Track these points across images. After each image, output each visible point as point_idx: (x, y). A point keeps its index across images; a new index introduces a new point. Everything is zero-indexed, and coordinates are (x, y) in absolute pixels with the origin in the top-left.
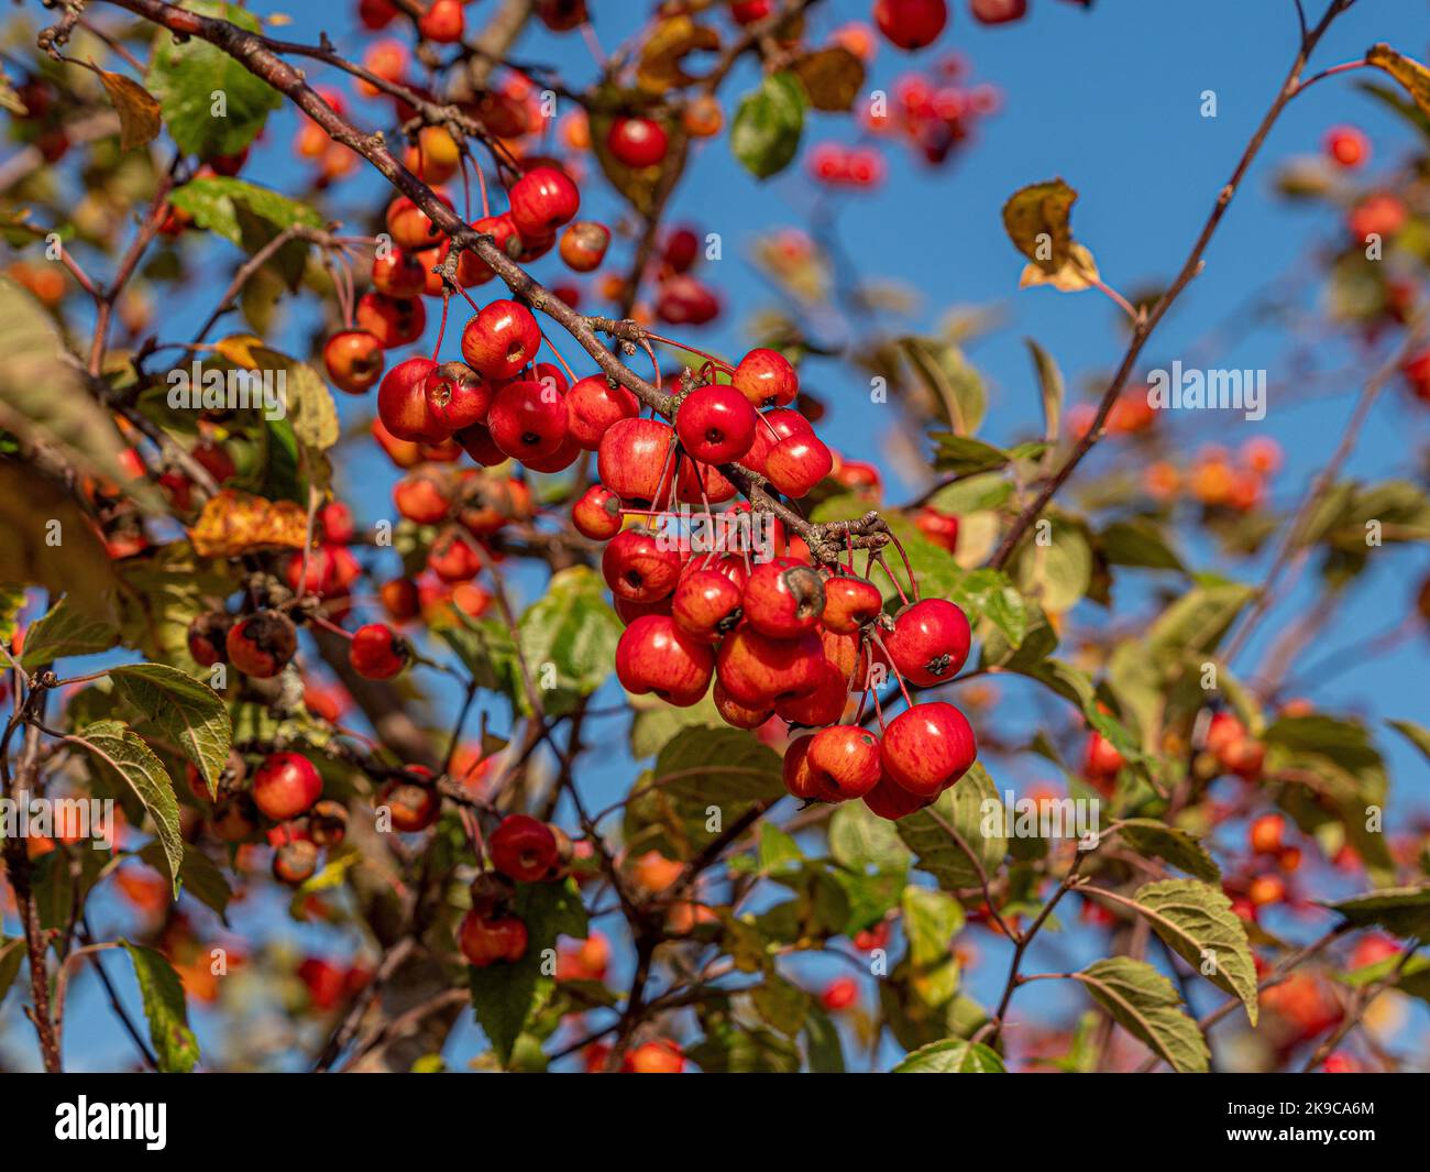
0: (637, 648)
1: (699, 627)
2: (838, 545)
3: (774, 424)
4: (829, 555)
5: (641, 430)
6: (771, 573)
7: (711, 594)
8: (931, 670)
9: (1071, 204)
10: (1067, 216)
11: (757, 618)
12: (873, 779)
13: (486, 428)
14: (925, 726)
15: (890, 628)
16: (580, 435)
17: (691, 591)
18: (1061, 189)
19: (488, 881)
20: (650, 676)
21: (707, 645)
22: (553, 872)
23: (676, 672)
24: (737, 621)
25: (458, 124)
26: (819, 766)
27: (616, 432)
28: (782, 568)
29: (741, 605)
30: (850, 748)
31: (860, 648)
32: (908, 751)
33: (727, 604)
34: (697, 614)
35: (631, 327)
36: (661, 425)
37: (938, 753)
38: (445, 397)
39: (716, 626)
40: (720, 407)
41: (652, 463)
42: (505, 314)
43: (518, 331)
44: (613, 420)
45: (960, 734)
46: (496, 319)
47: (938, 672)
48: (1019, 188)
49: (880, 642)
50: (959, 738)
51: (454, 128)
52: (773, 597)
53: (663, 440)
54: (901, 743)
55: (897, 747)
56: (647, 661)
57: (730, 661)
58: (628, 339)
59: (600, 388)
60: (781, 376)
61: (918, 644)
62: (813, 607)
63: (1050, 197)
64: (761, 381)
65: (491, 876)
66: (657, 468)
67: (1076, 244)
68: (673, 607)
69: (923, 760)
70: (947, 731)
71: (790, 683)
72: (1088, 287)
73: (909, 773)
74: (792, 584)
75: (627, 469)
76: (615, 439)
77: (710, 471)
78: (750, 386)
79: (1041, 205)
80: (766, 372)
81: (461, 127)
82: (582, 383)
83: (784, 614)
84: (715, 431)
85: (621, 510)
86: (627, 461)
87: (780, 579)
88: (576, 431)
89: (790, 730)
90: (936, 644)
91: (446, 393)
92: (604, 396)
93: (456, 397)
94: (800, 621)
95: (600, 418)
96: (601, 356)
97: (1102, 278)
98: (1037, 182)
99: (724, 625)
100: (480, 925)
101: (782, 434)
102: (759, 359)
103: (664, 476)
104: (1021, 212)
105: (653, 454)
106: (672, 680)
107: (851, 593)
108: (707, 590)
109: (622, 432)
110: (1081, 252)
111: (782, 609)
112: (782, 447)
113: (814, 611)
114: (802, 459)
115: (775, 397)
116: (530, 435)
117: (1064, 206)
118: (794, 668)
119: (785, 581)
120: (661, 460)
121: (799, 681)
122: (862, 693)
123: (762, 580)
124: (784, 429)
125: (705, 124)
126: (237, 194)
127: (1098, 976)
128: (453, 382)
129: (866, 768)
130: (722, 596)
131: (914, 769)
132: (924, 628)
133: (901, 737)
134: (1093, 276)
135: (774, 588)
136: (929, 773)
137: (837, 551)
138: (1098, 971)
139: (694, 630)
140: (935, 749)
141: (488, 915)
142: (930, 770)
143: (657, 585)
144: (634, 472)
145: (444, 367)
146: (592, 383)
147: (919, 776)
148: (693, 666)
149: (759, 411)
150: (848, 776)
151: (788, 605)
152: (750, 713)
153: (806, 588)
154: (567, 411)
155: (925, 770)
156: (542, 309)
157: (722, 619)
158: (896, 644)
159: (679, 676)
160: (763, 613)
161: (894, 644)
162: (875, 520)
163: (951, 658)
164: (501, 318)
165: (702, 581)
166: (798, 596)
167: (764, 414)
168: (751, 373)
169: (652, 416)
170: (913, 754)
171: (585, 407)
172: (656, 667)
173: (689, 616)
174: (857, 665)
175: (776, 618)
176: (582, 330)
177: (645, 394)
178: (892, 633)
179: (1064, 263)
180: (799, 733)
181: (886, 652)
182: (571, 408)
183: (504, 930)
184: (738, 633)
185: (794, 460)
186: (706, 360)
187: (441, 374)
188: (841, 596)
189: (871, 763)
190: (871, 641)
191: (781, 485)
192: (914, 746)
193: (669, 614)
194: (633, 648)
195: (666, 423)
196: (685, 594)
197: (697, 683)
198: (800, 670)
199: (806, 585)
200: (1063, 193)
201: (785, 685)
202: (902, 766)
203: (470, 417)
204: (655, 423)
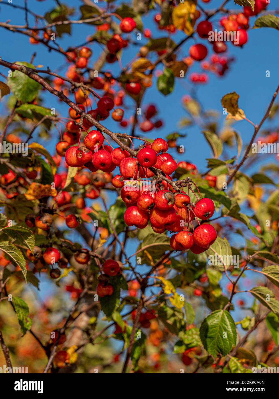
0: (129, 215)
1: (144, 208)
2: (180, 186)
3: (163, 157)
4: (178, 189)
5: (129, 161)
6: (161, 194)
7: (147, 200)
8: (205, 216)
9: (238, 99)
10: (237, 101)
11: (158, 205)
12: (191, 244)
13: (92, 162)
14: (203, 231)
15: (194, 206)
16: (115, 163)
17: (141, 200)
18: (235, 94)
19: (103, 277)
20: (132, 221)
21: (146, 213)
22: (119, 273)
23: (139, 220)
24: (153, 206)
25: (83, 87)
26: (178, 242)
27: (123, 161)
28: (163, 193)
29: (154, 202)
30: (186, 237)
31: (187, 211)
32: (199, 237)
33: (150, 203)
34: (143, 205)
35: (126, 135)
36: (134, 159)
37: (207, 237)
38: (81, 155)
39: (148, 208)
40: (147, 153)
41: (133, 168)
42: (94, 134)
43: (98, 138)
44: (123, 158)
45: (212, 231)
46: (92, 135)
47: (207, 216)
48: (225, 94)
49: (192, 210)
50: (212, 232)
51: (82, 88)
52: (162, 200)
53: (135, 163)
54: (198, 235)
55: (197, 236)
56: (132, 218)
57: (152, 216)
58: (125, 138)
59: (119, 151)
60: (163, 145)
61: (201, 210)
62: (172, 202)
63: (232, 97)
64: (159, 146)
65: (103, 275)
66: (134, 169)
67: (240, 109)
68: (137, 204)
69: (203, 238)
70: (209, 231)
71: (168, 221)
72: (243, 119)
73: (200, 242)
74: (166, 196)
75: (126, 170)
76: (123, 163)
77: (147, 169)
78: (156, 148)
79: (231, 99)
80: (160, 144)
81: (84, 88)
82: (115, 150)
83: (164, 204)
84: (147, 159)
85: (124, 180)
86: (127, 168)
87: (163, 195)
88: (114, 162)
89: (171, 233)
90: (206, 210)
91: (81, 154)
92: (120, 153)
93: (83, 155)
94: (169, 206)
95: (120, 158)
96: (119, 143)
97: (246, 117)
98: (229, 93)
99: (150, 208)
100: (101, 287)
101: (165, 159)
102: (158, 141)
103: (135, 171)
104: (226, 101)
105: (133, 166)
106: (138, 222)
107: (182, 198)
108: (145, 199)
109: (125, 161)
110: (241, 111)
111: (164, 203)
112: (165, 163)
113: (172, 203)
114: (170, 165)
115: (162, 150)
116: (102, 163)
117: (236, 99)
118: (168, 217)
119: (164, 196)
120: (135, 168)
121: (170, 221)
122: (188, 223)
123: (159, 196)
124: (166, 158)
125: (148, 84)
126: (32, 108)
127: (254, 291)
128: (82, 152)
129: (190, 242)
130: (149, 200)
131: (201, 241)
132: (203, 206)
133: (198, 233)
134: (244, 117)
135: (162, 198)
136: (205, 242)
137: (180, 188)
138: (254, 290)
139: (142, 209)
140: (206, 236)
141: (103, 285)
142: (205, 241)
143: (134, 199)
144: (128, 171)
145: (80, 148)
146: (117, 150)
147: (202, 243)
148: (143, 218)
149: (159, 154)
150: (185, 244)
151: (165, 202)
152: (160, 229)
153: (170, 197)
154: (111, 157)
155: (204, 241)
156: (104, 132)
157: (149, 206)
158: (196, 210)
159: (140, 221)
160: (159, 204)
161: (195, 210)
162: (189, 179)
163: (210, 213)
164: (94, 135)
165: (144, 197)
166: (168, 199)
167: (160, 155)
168: (156, 144)
169: (132, 157)
170: (200, 237)
171: (116, 156)
172: (134, 219)
173: (141, 206)
174: (187, 216)
175: (162, 205)
176: (114, 136)
177: (130, 151)
178: (195, 207)
179: (237, 113)
180: (173, 234)
181: (193, 212)
182: (113, 156)
183: (107, 288)
184: (154, 209)
185: (167, 166)
186: (145, 142)
187: (79, 150)
188: (180, 199)
189: (191, 240)
190: (190, 209)
191: (165, 172)
192: (201, 235)
193: (136, 205)
194: (128, 215)
195: (136, 158)
196: (140, 200)
197: (144, 223)
198: (170, 218)
199: (170, 196)
200: (235, 96)
201: (166, 222)
202: (198, 241)
203: (87, 160)
204: (133, 158)
